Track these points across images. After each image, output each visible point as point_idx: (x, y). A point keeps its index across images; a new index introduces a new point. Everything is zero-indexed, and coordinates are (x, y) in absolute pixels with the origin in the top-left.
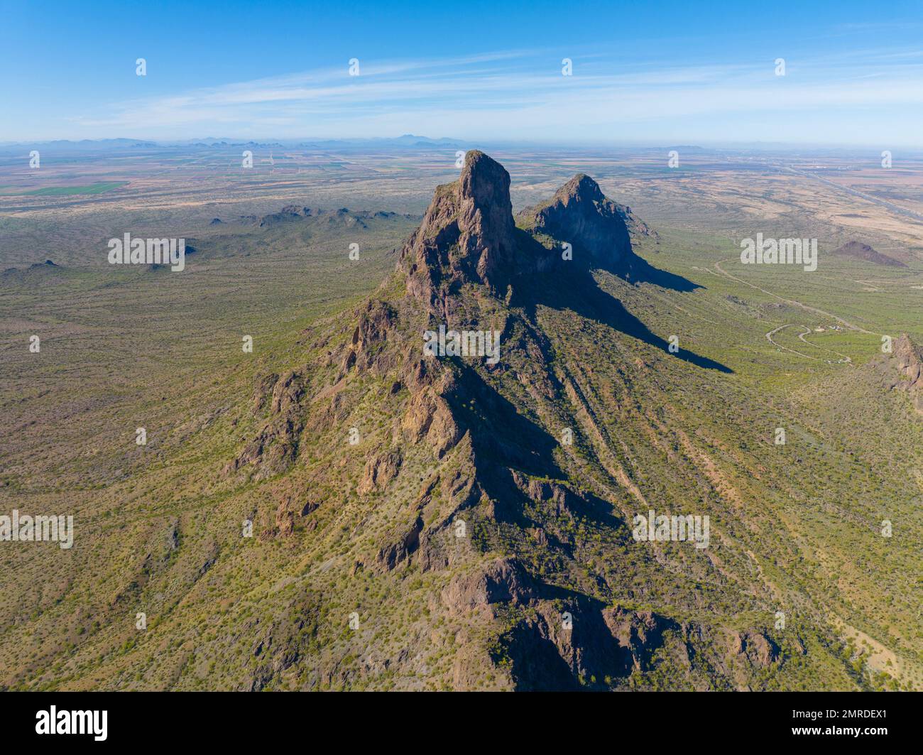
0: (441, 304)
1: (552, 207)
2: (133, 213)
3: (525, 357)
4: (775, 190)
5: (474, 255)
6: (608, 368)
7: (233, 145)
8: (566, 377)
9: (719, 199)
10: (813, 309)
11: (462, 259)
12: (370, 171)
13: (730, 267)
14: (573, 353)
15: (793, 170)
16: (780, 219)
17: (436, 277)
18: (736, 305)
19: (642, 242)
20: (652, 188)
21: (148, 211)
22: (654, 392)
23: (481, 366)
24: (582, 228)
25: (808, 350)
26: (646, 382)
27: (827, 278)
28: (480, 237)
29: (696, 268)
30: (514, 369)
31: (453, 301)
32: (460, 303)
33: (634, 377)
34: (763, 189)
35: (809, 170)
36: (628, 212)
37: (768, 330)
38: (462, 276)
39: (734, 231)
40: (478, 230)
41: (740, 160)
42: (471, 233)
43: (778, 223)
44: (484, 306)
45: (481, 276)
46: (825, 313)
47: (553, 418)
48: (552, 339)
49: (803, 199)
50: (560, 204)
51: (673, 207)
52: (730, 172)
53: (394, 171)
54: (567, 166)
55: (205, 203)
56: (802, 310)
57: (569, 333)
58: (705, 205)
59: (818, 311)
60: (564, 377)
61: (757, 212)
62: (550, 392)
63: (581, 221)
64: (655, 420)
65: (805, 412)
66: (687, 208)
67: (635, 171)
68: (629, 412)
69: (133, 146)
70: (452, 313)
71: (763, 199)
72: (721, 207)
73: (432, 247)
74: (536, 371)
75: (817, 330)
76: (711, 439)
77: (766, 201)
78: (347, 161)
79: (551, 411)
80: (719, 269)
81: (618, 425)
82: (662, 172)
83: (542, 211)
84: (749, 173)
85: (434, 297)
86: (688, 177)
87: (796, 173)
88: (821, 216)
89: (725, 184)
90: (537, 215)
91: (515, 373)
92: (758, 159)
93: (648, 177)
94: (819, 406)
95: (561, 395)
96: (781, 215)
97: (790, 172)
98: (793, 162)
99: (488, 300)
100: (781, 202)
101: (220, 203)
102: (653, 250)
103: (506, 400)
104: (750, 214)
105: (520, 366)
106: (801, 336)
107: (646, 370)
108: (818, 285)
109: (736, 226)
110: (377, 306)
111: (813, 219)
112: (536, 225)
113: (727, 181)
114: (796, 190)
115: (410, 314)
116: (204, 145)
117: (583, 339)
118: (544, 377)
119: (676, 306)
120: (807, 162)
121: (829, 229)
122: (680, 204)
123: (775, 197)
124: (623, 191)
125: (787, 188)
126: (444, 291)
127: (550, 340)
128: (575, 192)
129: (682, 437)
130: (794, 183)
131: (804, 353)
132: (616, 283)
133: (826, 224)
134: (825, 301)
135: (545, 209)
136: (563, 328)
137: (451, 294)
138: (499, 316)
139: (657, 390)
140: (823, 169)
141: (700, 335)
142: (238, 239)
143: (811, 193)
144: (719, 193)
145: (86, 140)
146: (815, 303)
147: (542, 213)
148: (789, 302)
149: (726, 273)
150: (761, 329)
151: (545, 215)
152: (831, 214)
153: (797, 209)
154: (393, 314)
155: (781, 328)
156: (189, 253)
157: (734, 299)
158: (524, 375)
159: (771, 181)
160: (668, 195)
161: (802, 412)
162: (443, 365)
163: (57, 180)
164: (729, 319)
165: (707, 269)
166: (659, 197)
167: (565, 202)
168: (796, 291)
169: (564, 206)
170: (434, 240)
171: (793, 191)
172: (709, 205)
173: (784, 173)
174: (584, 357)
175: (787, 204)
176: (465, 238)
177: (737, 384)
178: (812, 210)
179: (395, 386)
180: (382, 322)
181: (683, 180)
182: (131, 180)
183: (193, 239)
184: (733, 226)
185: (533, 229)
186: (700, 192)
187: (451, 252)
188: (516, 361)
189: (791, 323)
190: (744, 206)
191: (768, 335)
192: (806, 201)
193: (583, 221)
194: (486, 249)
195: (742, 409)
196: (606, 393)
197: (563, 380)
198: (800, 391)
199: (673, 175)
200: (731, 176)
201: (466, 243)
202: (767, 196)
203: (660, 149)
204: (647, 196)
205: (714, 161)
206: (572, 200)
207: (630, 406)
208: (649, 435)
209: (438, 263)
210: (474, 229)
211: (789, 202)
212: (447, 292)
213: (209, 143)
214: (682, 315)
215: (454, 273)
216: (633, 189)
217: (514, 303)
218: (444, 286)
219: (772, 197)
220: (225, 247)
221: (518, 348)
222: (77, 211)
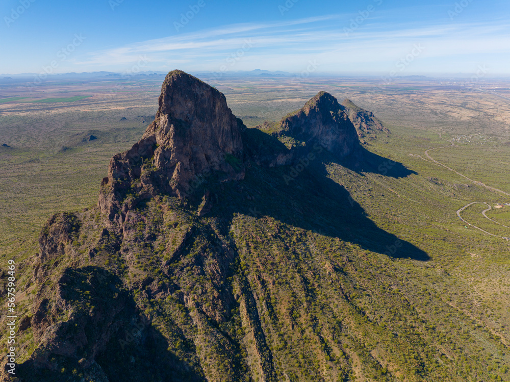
0: (120, 219)
1: (296, 116)
2: (83, 113)
3: (199, 274)
4: (469, 102)
5: (167, 169)
6: (292, 278)
7: (161, 75)
8: (242, 294)
9: (433, 107)
10: (493, 189)
11: (153, 173)
12: (229, 89)
13: (435, 154)
14: (258, 264)
15: (481, 90)
16: (472, 120)
17: (121, 191)
18: (436, 186)
19: (378, 136)
20: (392, 100)
21: (93, 112)
22: (336, 302)
23: (141, 290)
24: (320, 131)
25: (489, 226)
26: (330, 291)
27: (503, 163)
28: (173, 152)
29: (411, 155)
30: (182, 290)
31: (133, 215)
32: (143, 217)
33: (319, 286)
34: (461, 101)
35: (490, 89)
36: (371, 116)
37: (458, 207)
38: (152, 189)
39: (440, 128)
40: (171, 145)
41: (448, 84)
42: (164, 147)
43: (469, 123)
44: (168, 220)
45: (173, 188)
46: (502, 192)
47: (209, 350)
48: (241, 248)
49: (487, 107)
50: (303, 113)
51: (404, 112)
52: (441, 91)
53: (243, 89)
54: (344, 87)
55: (127, 107)
56: (485, 189)
57: (260, 241)
58: (424, 111)
59: (497, 190)
60: (239, 293)
61: (456, 115)
62: (217, 315)
63: (319, 126)
64: (330, 340)
65: (487, 311)
66: (412, 113)
67: (384, 90)
68: (303, 332)
69: (107, 76)
70: (129, 229)
71: (460, 107)
72: (434, 112)
73: (123, 162)
74: (206, 291)
75: (496, 207)
76: (386, 363)
77: (463, 109)
78: (219, 84)
79: (209, 342)
80: (428, 156)
81: (287, 351)
82: (400, 91)
83: (287, 119)
84: (453, 91)
85: (114, 210)
86: (415, 93)
87: (481, 91)
88: (498, 119)
89: (438, 98)
90: (283, 122)
91: (182, 294)
92: (459, 83)
93: (391, 93)
94: (501, 306)
95: (231, 315)
96: (472, 117)
97: (479, 91)
98: (481, 85)
99: (173, 213)
100: (472, 109)
101: (135, 108)
102: (384, 141)
103: (158, 331)
104: (452, 117)
105: (188, 286)
106: (483, 213)
107: (334, 275)
108: (497, 168)
109: (442, 124)
110: (60, 219)
111: (493, 120)
112: (281, 129)
113: (439, 96)
114: (482, 102)
115: (91, 227)
116: (145, 75)
117: (273, 246)
118: (214, 297)
119: (389, 188)
120: (489, 85)
121: (504, 127)
122: (409, 110)
123: (469, 106)
124: (374, 102)
125: (476, 100)
126: (126, 206)
127: (238, 249)
128: (315, 105)
129: (355, 362)
130: (481, 98)
131: (486, 229)
132: (343, 173)
133: (501, 123)
134: (502, 181)
135: (290, 118)
136: (254, 236)
137: (134, 208)
138: (180, 230)
139: (340, 300)
140: (499, 89)
141: (405, 214)
142: (126, 131)
143: (492, 104)
144: (434, 104)
145: (85, 73)
146: (494, 183)
147: (287, 121)
148: (476, 182)
149: (432, 159)
150: (453, 207)
151: (289, 122)
152: (505, 117)
153: (483, 114)
154: (74, 228)
155: (469, 205)
156: (92, 140)
157: (435, 181)
158: (192, 296)
159: (466, 96)
160: (401, 105)
161: (484, 312)
162: (69, 306)
163: (57, 94)
164: (430, 199)
165: (419, 156)
166: (396, 105)
167: (307, 112)
168: (481, 173)
169: (306, 115)
170: (125, 155)
171: (480, 102)
172: (426, 111)
173: (475, 91)
174: (269, 267)
175: (476, 110)
176: (158, 153)
177: (425, 280)
178: (492, 114)
179: (23, 322)
180: (60, 236)
181: (412, 95)
182: (95, 94)
183: (97, 131)
184: (440, 124)
185: (278, 132)
186: (422, 102)
187: (144, 165)
188: (187, 281)
189: (476, 200)
190: (448, 112)
191: (458, 212)
192: (489, 109)
193: (321, 126)
194: (179, 163)
195: (426, 313)
196: (283, 309)
197: (238, 296)
198: (482, 286)
199: (406, 92)
200: (442, 93)
201: (158, 157)
202: (464, 106)
203: (401, 77)
204: (388, 105)
205: (432, 84)
206: (312, 110)
207: (305, 324)
208: (319, 361)
209: (128, 177)
210: (168, 144)
211: (477, 109)
212: (130, 206)
213: (148, 74)
214: (392, 196)
215: (144, 186)
216: (380, 101)
217: (207, 213)
218: (128, 200)
219: (467, 106)
220: (116, 136)
221: (192, 265)
222: (54, 112)
